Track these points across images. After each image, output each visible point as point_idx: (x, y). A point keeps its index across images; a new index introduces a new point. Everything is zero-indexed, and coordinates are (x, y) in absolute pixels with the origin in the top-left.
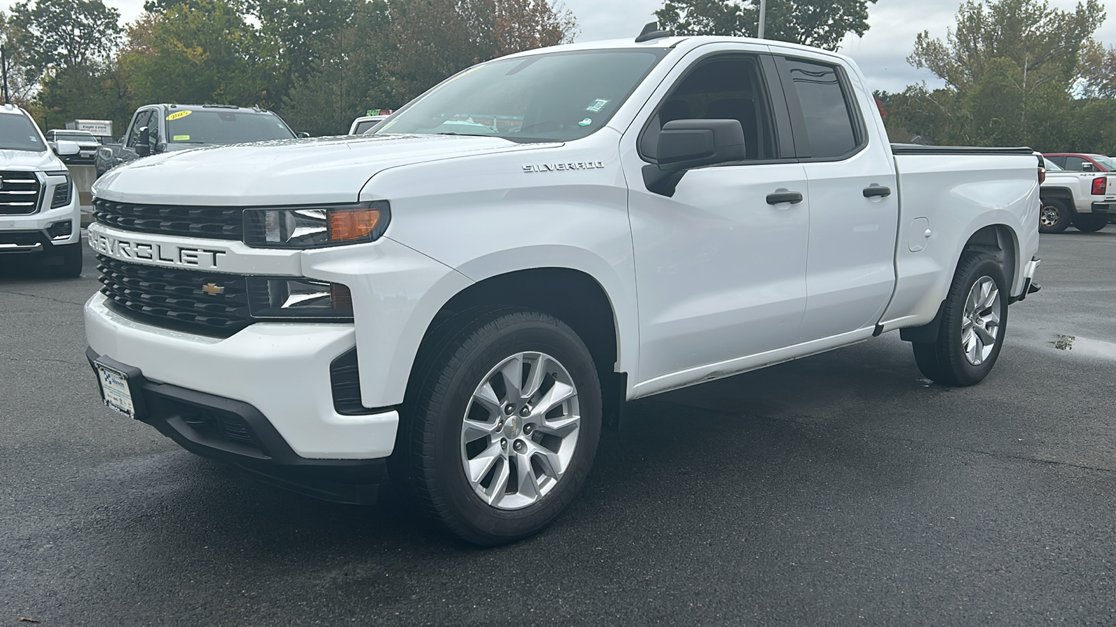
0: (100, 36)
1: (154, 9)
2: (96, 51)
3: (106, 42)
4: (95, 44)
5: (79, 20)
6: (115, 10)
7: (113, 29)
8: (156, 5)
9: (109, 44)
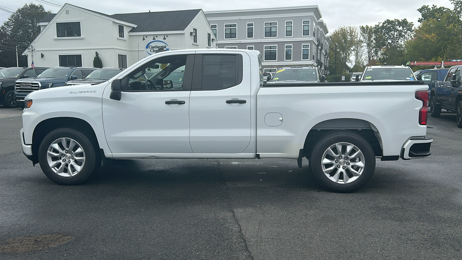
0: (404, 34)
1: (422, 21)
2: (403, 40)
3: (407, 36)
4: (402, 37)
5: (397, 28)
6: (412, 23)
7: (410, 31)
8: (423, 19)
9: (408, 37)
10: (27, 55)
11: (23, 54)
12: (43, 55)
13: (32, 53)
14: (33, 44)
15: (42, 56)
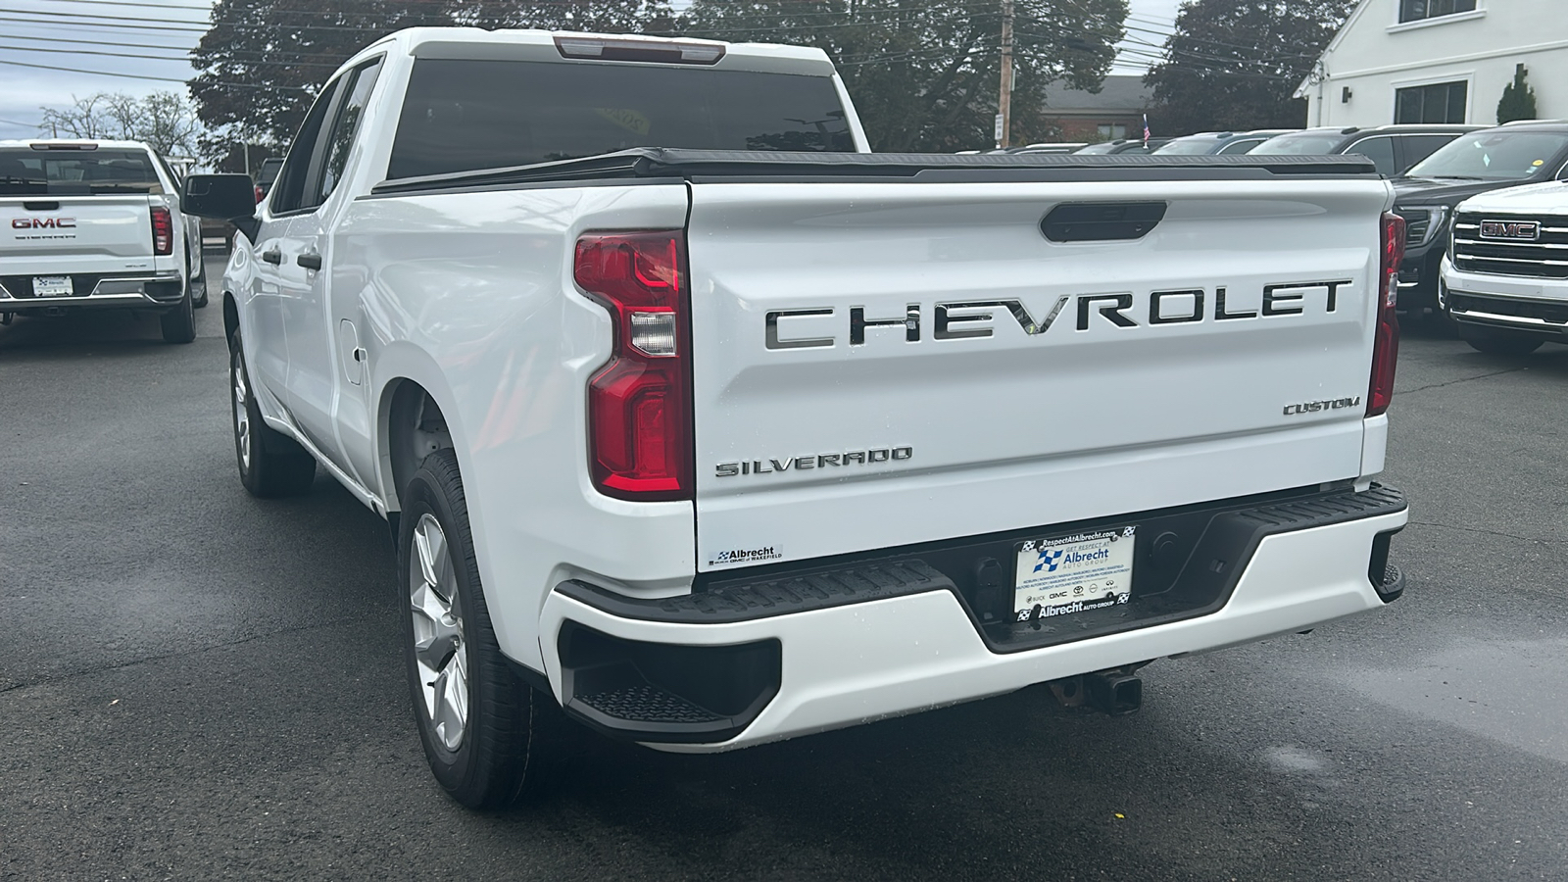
10: (1308, 97)
11: (1297, 95)
12: (1350, 91)
13: (1321, 88)
14: (1326, 57)
15: (1347, 95)
